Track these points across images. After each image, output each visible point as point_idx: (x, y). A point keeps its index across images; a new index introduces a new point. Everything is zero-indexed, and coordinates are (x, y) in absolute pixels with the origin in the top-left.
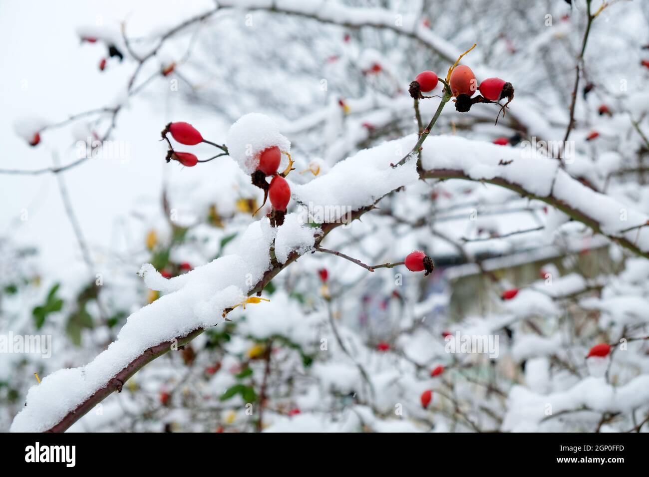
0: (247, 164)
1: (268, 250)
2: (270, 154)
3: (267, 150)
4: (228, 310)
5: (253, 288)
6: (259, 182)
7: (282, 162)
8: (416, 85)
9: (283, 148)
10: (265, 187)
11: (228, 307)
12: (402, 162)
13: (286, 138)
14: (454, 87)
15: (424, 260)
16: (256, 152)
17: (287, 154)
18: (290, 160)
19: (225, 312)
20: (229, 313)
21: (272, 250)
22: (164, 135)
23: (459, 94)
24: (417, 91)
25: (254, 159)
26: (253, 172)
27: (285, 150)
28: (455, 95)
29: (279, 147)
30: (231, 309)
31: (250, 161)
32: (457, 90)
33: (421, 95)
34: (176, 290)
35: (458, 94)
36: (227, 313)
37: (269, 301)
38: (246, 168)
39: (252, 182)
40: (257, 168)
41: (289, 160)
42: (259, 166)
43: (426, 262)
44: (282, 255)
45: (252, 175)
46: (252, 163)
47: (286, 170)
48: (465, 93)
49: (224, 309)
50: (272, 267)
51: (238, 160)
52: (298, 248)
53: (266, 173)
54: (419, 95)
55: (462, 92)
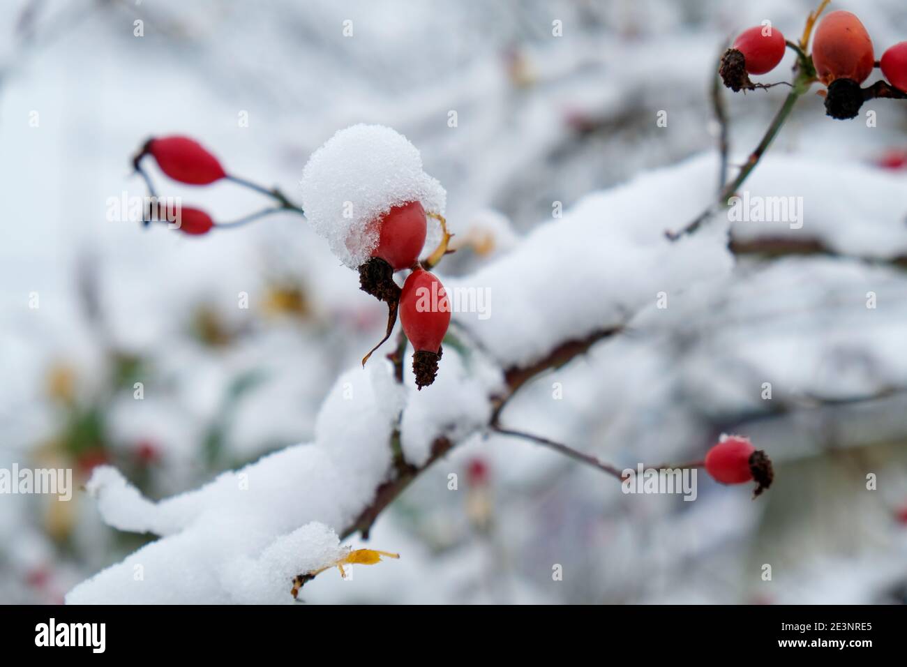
0: (349, 243)
1: (386, 434)
2: (403, 219)
3: (395, 210)
4: (302, 579)
5: (351, 523)
6: (379, 285)
7: (428, 238)
8: (736, 59)
9: (431, 205)
10: (393, 296)
11: (304, 572)
12: (693, 228)
13: (438, 182)
14: (822, 62)
15: (751, 460)
16: (371, 217)
17: (439, 218)
18: (444, 230)
19: (297, 585)
20: (305, 585)
21: (396, 436)
22: (136, 163)
23: (834, 79)
24: (741, 73)
25: (367, 232)
26: (363, 262)
27: (435, 209)
28: (825, 81)
29: (422, 203)
30: (310, 576)
31: (358, 237)
32: (828, 69)
33: (748, 81)
34: (179, 531)
35: (832, 77)
36: (302, 585)
37: (398, 556)
38: (347, 252)
39: (360, 285)
40: (374, 251)
41: (441, 232)
42: (379, 248)
43: (756, 464)
44: (417, 445)
45: (362, 269)
46: (362, 241)
47: (436, 252)
48: (848, 77)
49: (295, 578)
50: (394, 474)
51: (328, 236)
52: (451, 427)
53: (393, 265)
54: (744, 81)
55: (842, 73)
